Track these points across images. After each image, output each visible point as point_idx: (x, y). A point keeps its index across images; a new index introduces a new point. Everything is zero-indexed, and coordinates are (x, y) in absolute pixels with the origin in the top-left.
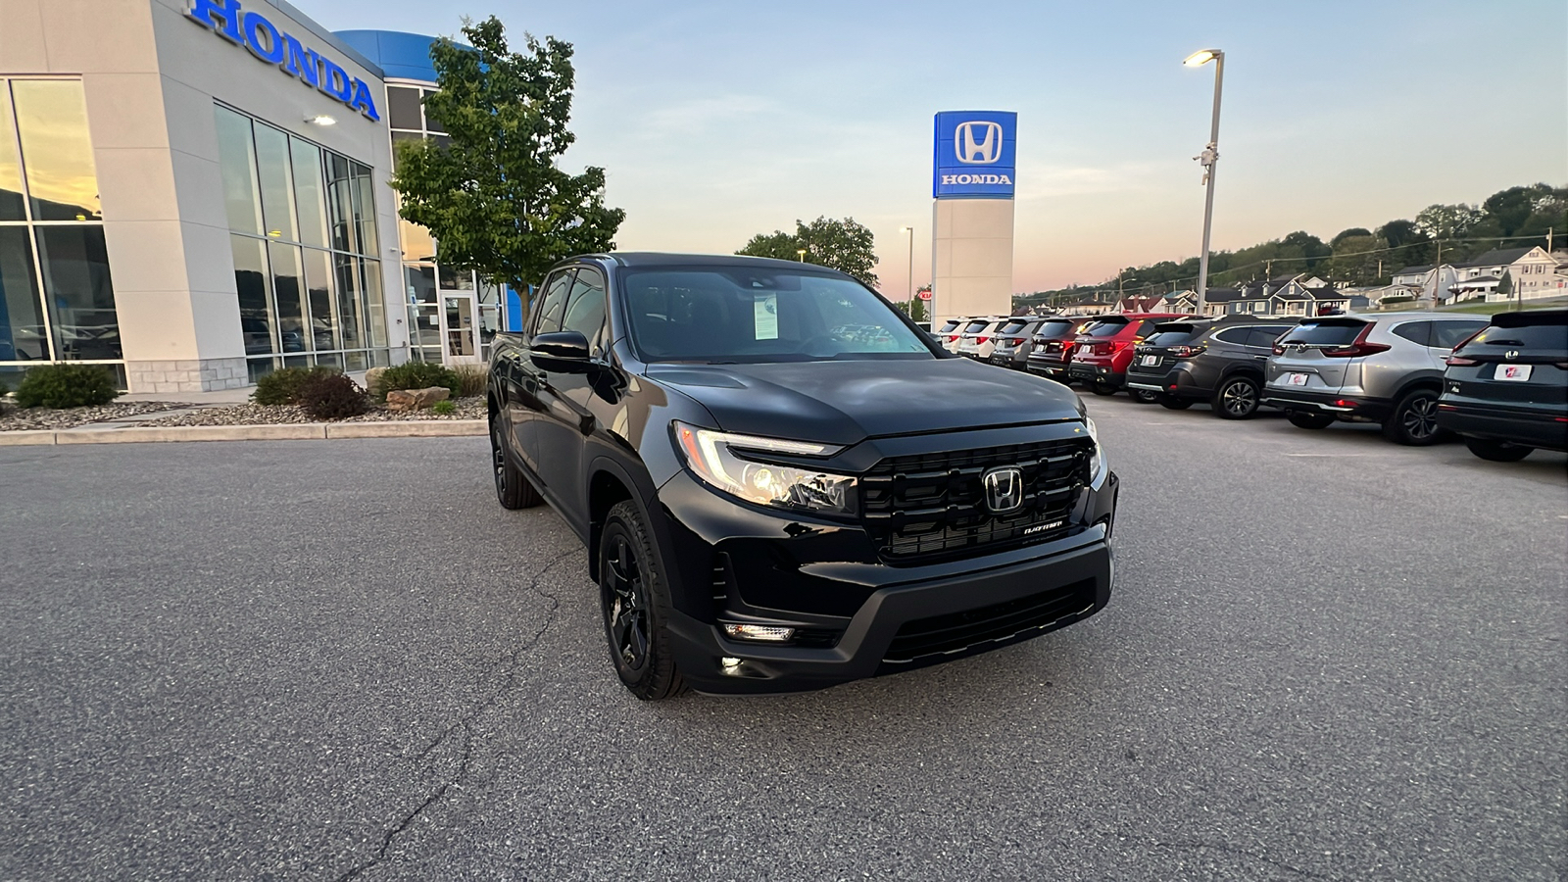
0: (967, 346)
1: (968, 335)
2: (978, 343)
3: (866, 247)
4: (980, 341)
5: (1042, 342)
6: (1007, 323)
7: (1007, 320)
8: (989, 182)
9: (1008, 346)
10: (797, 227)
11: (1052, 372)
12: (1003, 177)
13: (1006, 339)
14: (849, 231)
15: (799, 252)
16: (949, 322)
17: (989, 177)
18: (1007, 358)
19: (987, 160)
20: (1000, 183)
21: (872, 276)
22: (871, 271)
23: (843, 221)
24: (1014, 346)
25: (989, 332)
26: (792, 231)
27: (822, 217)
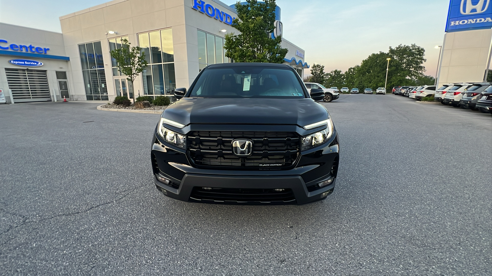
0: (449, 96)
1: (450, 91)
2: (454, 95)
3: (420, 55)
4: (455, 94)
5: (485, 95)
6: (471, 86)
7: (472, 84)
8: (478, 21)
9: (468, 96)
10: (389, 49)
11: (488, 109)
12: (487, 18)
13: (469, 93)
14: (413, 49)
15: (387, 59)
16: (444, 86)
17: (478, 20)
18: (467, 101)
19: (479, 11)
20: (485, 21)
21: (422, 67)
22: (421, 65)
23: (410, 45)
24: (472, 96)
25: (461, 90)
26: (387, 51)
27: (401, 45)
